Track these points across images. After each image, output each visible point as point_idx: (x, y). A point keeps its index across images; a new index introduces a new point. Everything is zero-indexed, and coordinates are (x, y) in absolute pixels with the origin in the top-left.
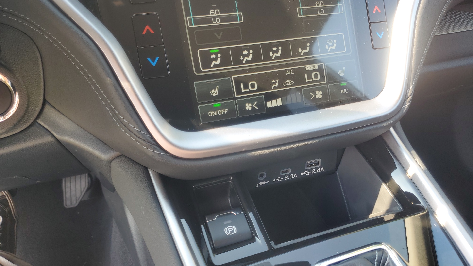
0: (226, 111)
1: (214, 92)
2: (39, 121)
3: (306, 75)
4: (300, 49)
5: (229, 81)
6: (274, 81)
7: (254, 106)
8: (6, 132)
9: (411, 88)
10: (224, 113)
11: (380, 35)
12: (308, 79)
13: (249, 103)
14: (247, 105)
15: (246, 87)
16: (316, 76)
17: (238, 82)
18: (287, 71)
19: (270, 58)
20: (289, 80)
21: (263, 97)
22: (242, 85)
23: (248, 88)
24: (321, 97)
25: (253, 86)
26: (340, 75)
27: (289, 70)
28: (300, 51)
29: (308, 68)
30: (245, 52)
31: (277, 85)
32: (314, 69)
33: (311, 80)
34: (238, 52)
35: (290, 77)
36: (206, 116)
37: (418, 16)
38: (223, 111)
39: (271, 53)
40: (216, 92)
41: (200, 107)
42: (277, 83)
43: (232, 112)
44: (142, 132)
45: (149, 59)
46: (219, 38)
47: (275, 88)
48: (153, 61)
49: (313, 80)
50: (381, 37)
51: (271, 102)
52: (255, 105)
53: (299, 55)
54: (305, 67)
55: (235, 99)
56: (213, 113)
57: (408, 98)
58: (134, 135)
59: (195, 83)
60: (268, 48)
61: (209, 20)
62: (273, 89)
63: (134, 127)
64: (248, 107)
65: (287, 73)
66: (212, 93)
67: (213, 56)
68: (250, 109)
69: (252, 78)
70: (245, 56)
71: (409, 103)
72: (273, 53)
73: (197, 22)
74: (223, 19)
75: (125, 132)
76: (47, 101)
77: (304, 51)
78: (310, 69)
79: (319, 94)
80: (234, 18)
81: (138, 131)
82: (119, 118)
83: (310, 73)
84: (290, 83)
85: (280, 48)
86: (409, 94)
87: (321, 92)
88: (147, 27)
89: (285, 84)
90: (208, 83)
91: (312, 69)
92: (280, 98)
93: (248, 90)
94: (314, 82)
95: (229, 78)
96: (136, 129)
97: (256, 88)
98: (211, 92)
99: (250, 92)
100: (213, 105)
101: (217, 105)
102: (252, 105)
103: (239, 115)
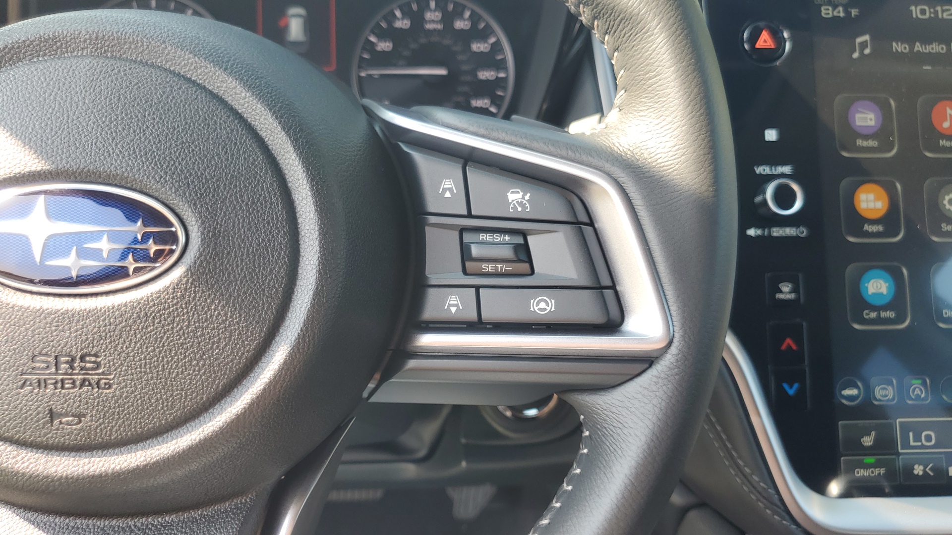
0: (881, 472)
1: (867, 439)
5: (891, 427)
7: (927, 470)
10: (879, 474)
13: (919, 465)
14: (916, 467)
15: (917, 438)
17: (905, 430)
21: (942, 457)
22: (911, 434)
23: (921, 442)
25: (929, 438)
36: (851, 475)
38: (878, 470)
40: (871, 441)
41: (843, 460)
43: (891, 474)
45: (785, 385)
48: (791, 387)
52: (930, 470)
55: (898, 454)
56: (863, 473)
58: (755, 492)
59: (839, 423)
63: (759, 482)
64: (918, 470)
68: (921, 473)
69: (928, 426)
75: (742, 483)
82: (737, 463)
88: (789, 341)
90: (860, 425)
93: (919, 444)
95: (891, 421)
96: (760, 484)
97: (933, 442)
98: (862, 440)
99: (923, 447)
100: (863, 459)
101: (870, 460)
102: (925, 468)
103: (902, 480)
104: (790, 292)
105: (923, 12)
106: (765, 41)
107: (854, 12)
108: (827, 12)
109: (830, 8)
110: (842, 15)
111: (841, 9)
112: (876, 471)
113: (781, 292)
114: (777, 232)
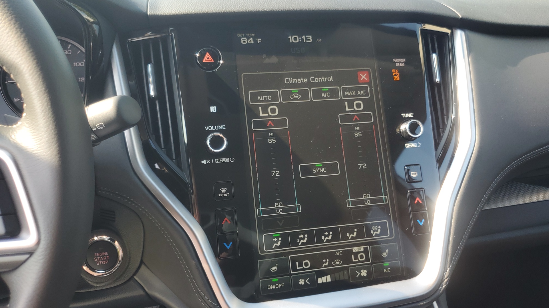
0: (282, 285)
1: (273, 269)
2: (135, 277)
3: (353, 256)
4: (348, 234)
5: (287, 260)
6: (324, 261)
7: (306, 281)
8: (110, 284)
9: (448, 271)
10: (281, 287)
11: (421, 222)
12: (354, 260)
13: (302, 279)
14: (300, 280)
15: (300, 265)
16: (362, 257)
17: (294, 261)
18: (336, 252)
19: (322, 241)
20: (338, 260)
21: (314, 273)
22: (297, 263)
23: (303, 266)
24: (365, 275)
25: (306, 264)
26: (384, 256)
27: (338, 251)
28: (348, 235)
29: (355, 249)
30: (302, 236)
31: (327, 264)
32: (360, 251)
33: (357, 260)
34: (295, 236)
35: (338, 257)
36: (265, 289)
37: (455, 207)
38: (280, 285)
39: (323, 237)
40: (276, 269)
41: (261, 281)
42: (327, 263)
43: (287, 286)
44: (214, 304)
45: (225, 244)
46: (281, 224)
47: (325, 266)
48: (228, 245)
49: (359, 260)
50: (421, 224)
51: (321, 278)
52: (308, 281)
53: (347, 238)
54: (352, 249)
55: (291, 275)
56: (272, 287)
57: (445, 280)
59: (258, 261)
60: (321, 233)
61: (274, 211)
62: (324, 267)
63: (209, 300)
64: (302, 282)
65: (337, 254)
66: (272, 269)
67: (275, 239)
68: (303, 284)
69: (306, 258)
70: (301, 239)
71: (446, 285)
72: (325, 237)
73: (264, 212)
74: (285, 210)
75: (201, 301)
76: (144, 262)
77: (351, 235)
78: (356, 251)
79: (364, 273)
80: (294, 209)
81: (211, 303)
82: (197, 290)
83: (356, 254)
84: (339, 262)
85: (331, 233)
86: (446, 277)
87: (366, 271)
88: (226, 219)
89: (334, 263)
90: (269, 261)
91: (358, 251)
92: (330, 275)
93: (302, 268)
94: (359, 262)
95: (286, 257)
96: (209, 301)
97: (309, 266)
99: (304, 269)
100: (272, 279)
101: (275, 280)
102: (305, 281)
103: (293, 289)
104: (226, 193)
105: (295, 39)
106: (208, 58)
107: (259, 41)
108: (244, 41)
109: (246, 39)
110: (252, 42)
111: (252, 39)
112: (279, 286)
113: (221, 193)
114: (218, 161)
